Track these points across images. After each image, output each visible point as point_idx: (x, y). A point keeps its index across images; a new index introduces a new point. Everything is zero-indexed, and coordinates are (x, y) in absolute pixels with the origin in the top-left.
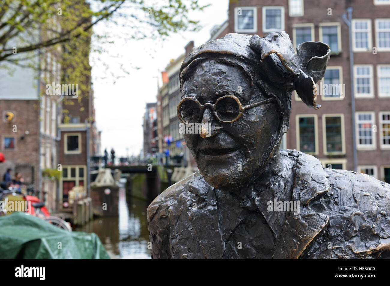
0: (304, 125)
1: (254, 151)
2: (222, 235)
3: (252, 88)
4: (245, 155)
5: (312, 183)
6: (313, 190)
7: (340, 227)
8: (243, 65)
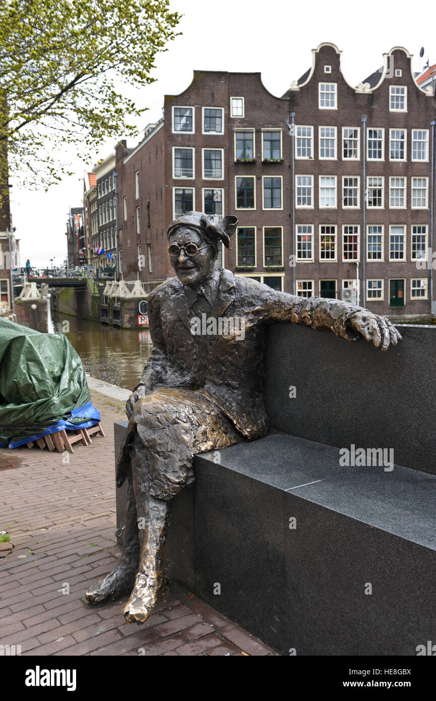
0: (244, 237)
1: (203, 268)
2: (187, 306)
3: (202, 240)
4: (198, 270)
5: (228, 283)
6: (228, 286)
7: (239, 302)
8: (198, 230)
